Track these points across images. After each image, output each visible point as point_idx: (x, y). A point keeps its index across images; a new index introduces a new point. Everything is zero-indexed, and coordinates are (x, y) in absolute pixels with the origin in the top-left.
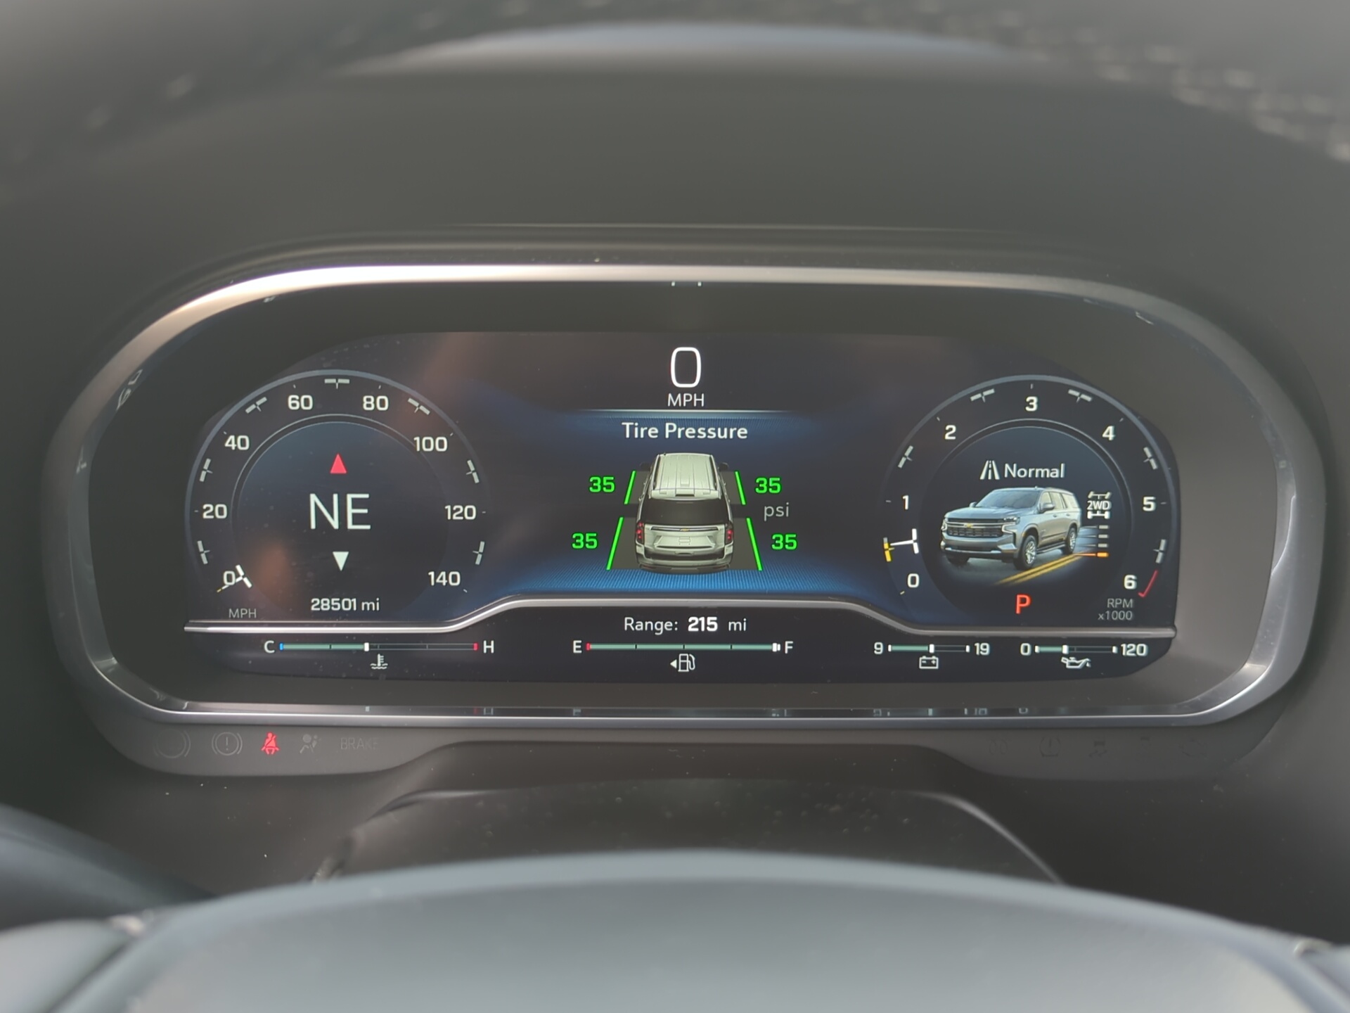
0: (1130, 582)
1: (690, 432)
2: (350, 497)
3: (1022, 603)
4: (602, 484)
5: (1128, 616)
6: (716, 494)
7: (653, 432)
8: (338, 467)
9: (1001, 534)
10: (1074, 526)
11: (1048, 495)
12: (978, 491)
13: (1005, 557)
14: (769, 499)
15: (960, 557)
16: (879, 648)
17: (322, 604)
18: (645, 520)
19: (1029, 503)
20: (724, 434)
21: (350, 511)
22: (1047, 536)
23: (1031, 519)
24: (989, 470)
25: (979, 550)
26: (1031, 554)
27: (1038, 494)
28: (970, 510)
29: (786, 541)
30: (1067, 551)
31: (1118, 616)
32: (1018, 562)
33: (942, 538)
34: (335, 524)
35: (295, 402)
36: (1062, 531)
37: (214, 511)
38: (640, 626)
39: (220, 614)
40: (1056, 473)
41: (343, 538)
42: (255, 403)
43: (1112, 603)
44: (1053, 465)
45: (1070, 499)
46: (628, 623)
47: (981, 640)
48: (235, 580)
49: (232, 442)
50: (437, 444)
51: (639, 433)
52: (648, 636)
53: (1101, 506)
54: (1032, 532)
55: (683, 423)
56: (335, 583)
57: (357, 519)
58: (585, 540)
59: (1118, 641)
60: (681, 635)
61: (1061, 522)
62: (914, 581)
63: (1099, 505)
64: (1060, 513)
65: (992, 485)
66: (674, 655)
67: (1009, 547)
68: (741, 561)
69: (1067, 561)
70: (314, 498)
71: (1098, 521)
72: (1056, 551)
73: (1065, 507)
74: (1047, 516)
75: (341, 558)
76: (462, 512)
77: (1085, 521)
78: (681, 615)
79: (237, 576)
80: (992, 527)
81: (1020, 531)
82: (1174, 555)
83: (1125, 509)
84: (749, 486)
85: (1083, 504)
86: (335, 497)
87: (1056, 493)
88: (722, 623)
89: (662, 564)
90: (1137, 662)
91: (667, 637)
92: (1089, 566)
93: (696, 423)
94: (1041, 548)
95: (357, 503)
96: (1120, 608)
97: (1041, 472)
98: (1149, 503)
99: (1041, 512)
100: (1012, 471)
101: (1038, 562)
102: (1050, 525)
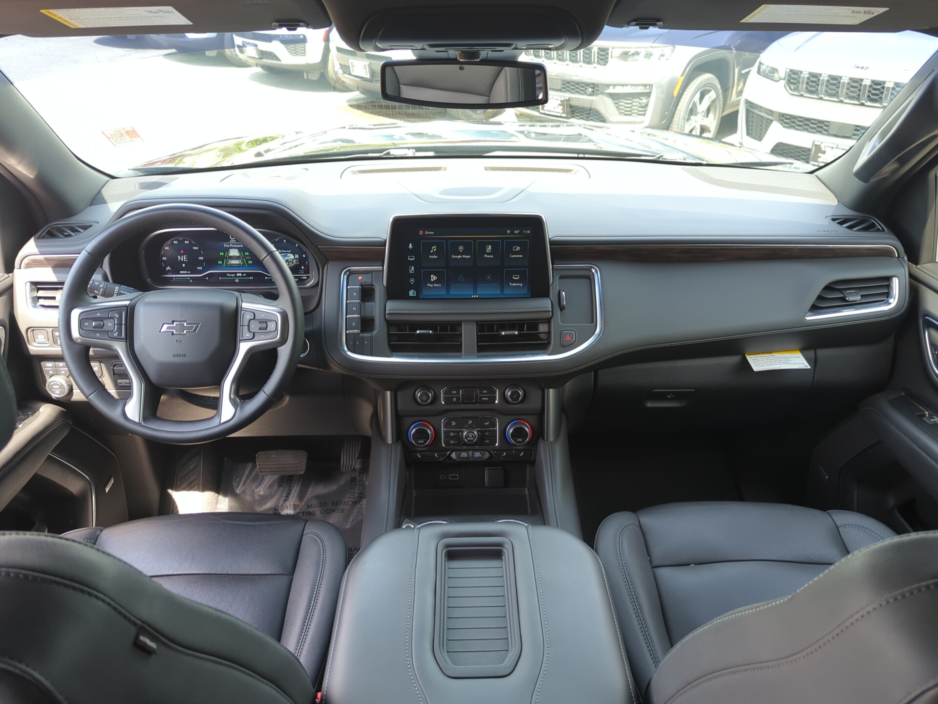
0: (303, 267)
1: (234, 246)
2: (184, 256)
4: (222, 254)
5: (303, 273)
6: (239, 255)
7: (228, 246)
8: (182, 252)
11: (288, 255)
14: (247, 255)
16: (266, 278)
17: (181, 272)
18: (229, 259)
19: (286, 256)
20: (239, 246)
21: (185, 258)
29: (250, 262)
30: (293, 263)
31: (302, 273)
34: (182, 260)
35: (175, 242)
36: (292, 260)
37: (164, 258)
38: (230, 275)
39: (167, 274)
40: (290, 251)
41: (184, 262)
42: (169, 242)
43: (300, 271)
44: (289, 250)
45: (292, 255)
46: (228, 275)
49: (166, 248)
50: (196, 248)
51: (226, 246)
52: (231, 277)
53: (297, 256)
55: (233, 244)
56: (183, 269)
58: (220, 262)
59: (302, 276)
60: (236, 276)
64: (291, 257)
66: (235, 279)
68: (244, 265)
69: (293, 264)
70: (179, 257)
71: (297, 258)
74: (289, 258)
75: (184, 265)
76: (201, 258)
77: (295, 259)
78: (236, 273)
79: (168, 268)
81: (285, 260)
82: (308, 263)
83: (301, 257)
84: (244, 254)
85: (294, 256)
86: (182, 256)
87: (290, 254)
88: (242, 275)
89: (232, 266)
90: (305, 279)
91: (234, 277)
92: (296, 265)
93: (235, 244)
97: (287, 251)
98: (304, 256)
102: (290, 259)
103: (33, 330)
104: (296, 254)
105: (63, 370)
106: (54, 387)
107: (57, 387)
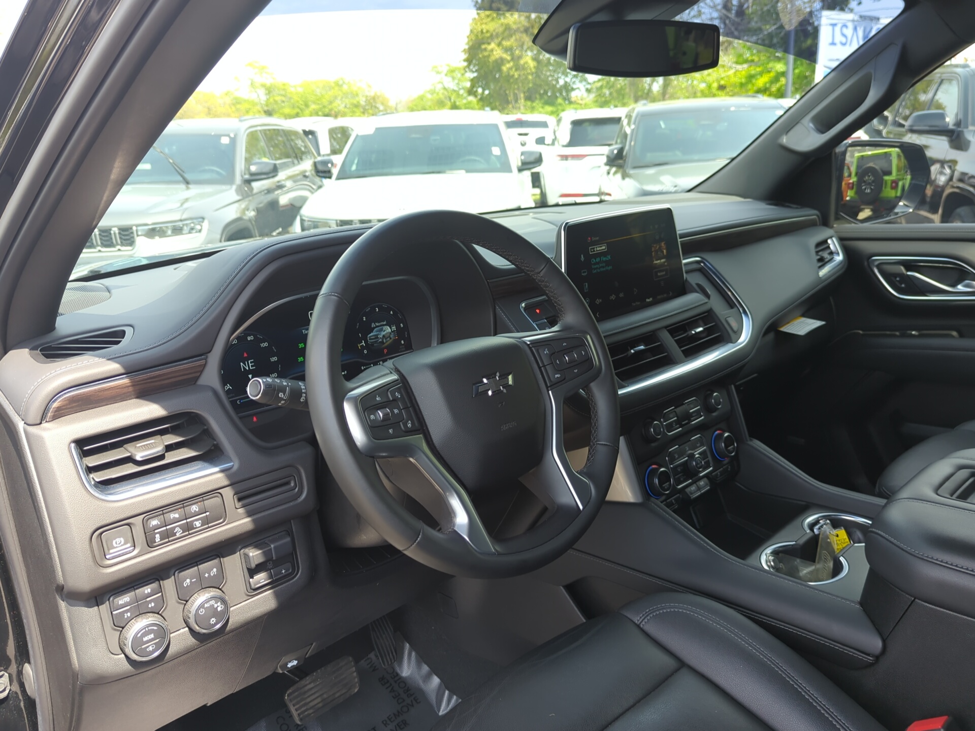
0: (403, 342)
2: (249, 361)
3: (385, 351)
4: (301, 345)
8: (245, 355)
9: (378, 338)
10: (390, 333)
11: (384, 328)
12: (372, 330)
13: (380, 342)
15: (372, 345)
19: (381, 330)
21: (250, 365)
22: (387, 336)
23: (383, 333)
24: (373, 325)
25: (376, 342)
26: (385, 341)
27: (383, 328)
28: (372, 334)
30: (390, 338)
31: (403, 349)
32: (382, 343)
33: (368, 341)
34: (247, 369)
36: (389, 334)
40: (385, 323)
43: (401, 347)
44: (384, 321)
45: (388, 328)
47: (380, 361)
48: (228, 388)
50: (265, 344)
53: (394, 328)
54: (384, 336)
57: (252, 366)
58: (300, 359)
61: (388, 332)
62: (365, 352)
63: (393, 328)
64: (388, 331)
65: (374, 328)
67: (381, 340)
69: (391, 340)
70: (241, 364)
71: (395, 331)
72: (389, 339)
73: (388, 330)
74: (385, 332)
75: (251, 376)
76: (274, 359)
77: (392, 332)
80: (376, 337)
81: (381, 336)
82: (409, 334)
83: (398, 327)
85: (391, 328)
86: (246, 362)
87: (386, 327)
92: (395, 340)
94: (386, 340)
95: (251, 363)
96: (402, 348)
97: (382, 323)
98: (402, 325)
99: (384, 331)
100: (377, 324)
101: (386, 342)
102: (386, 334)
103: (101, 533)
104: (393, 324)
105: (150, 602)
106: (145, 639)
107: (152, 636)
